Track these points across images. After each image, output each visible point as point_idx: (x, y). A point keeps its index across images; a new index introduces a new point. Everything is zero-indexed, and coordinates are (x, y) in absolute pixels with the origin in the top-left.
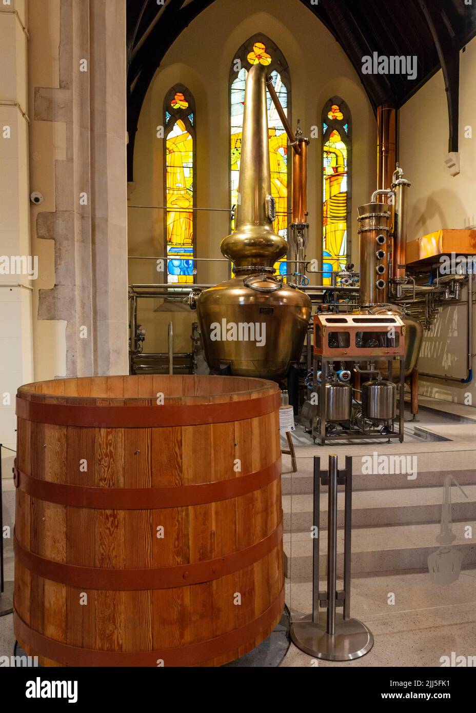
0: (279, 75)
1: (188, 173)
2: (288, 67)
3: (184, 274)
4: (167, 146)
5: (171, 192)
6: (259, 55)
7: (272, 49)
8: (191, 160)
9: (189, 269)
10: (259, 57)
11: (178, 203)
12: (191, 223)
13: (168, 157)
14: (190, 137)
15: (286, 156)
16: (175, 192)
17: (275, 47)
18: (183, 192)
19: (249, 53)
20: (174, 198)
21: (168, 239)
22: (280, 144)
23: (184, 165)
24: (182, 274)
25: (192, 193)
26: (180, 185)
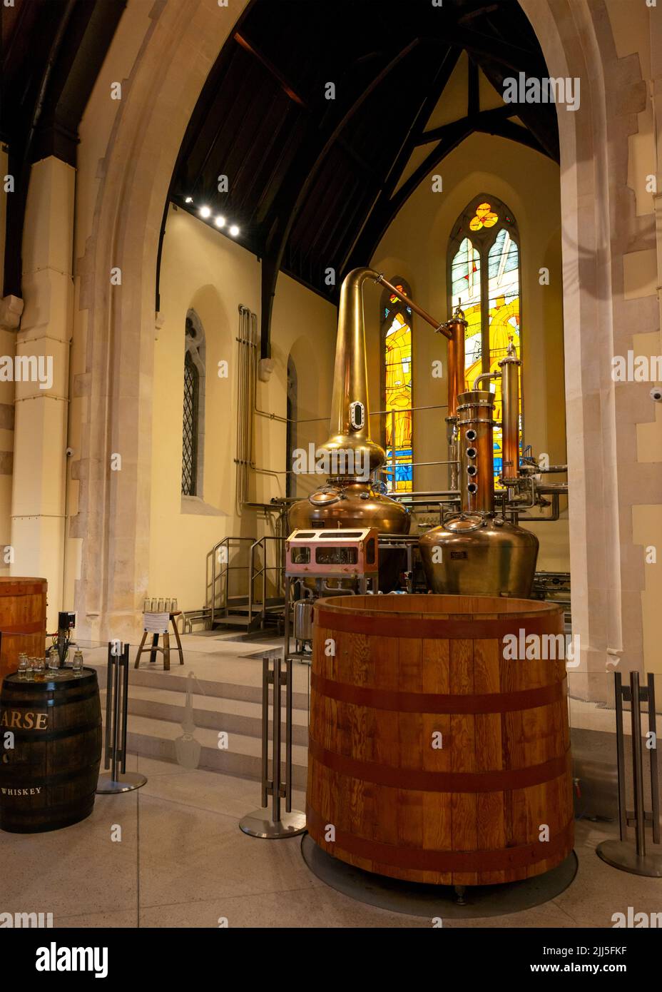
0: (507, 233)
1: (407, 368)
2: (515, 221)
3: (403, 480)
4: (387, 344)
5: (390, 392)
6: (484, 217)
7: (497, 207)
8: (410, 354)
9: (408, 474)
10: (484, 219)
11: (397, 402)
12: (411, 421)
13: (388, 356)
14: (409, 329)
15: (518, 326)
16: (394, 391)
17: (499, 203)
18: (401, 390)
19: (471, 220)
20: (393, 398)
21: (387, 443)
22: (511, 314)
23: (403, 360)
24: (401, 479)
25: (410, 389)
26: (399, 383)
